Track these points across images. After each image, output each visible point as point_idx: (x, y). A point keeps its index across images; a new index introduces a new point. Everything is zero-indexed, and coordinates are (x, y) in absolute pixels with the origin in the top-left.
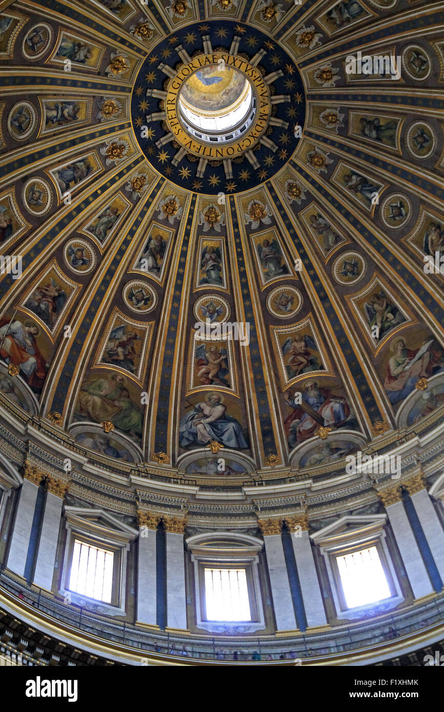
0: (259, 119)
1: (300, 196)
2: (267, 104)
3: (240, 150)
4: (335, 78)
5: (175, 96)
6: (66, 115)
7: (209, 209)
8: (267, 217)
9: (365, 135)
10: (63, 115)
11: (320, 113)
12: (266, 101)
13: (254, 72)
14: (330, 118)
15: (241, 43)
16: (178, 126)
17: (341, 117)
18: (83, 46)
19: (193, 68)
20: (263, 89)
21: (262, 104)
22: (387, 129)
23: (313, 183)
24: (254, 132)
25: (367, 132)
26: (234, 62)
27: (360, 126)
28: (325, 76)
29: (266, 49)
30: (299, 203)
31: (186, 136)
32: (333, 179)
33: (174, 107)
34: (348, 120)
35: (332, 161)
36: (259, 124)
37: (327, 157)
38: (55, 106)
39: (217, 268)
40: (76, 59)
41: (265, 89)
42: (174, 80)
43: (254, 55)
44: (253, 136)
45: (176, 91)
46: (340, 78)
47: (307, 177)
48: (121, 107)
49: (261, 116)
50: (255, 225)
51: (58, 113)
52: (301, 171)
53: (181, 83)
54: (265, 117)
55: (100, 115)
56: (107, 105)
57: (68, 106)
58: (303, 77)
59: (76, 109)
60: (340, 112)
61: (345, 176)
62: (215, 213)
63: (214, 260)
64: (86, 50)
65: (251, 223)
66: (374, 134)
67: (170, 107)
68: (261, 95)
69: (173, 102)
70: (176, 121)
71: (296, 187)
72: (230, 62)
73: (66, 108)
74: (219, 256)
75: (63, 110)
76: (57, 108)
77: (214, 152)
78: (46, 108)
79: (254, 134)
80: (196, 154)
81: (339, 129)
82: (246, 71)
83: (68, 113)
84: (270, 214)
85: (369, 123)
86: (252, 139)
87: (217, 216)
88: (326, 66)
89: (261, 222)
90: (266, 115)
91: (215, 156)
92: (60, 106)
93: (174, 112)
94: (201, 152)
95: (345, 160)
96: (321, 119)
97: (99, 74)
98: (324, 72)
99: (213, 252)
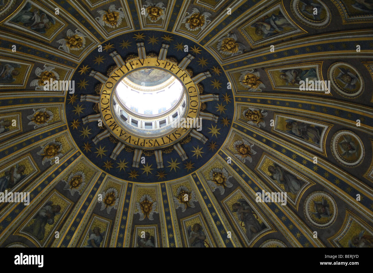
0: (114, 122)
1: (34, 121)
2: (120, 136)
3: (105, 92)
4: (103, 206)
5: (185, 82)
6: (265, 25)
7: (82, 44)
8: (37, 84)
9: (47, 204)
10: (269, 23)
11: (86, 175)
12: (123, 137)
13: (150, 145)
14: (77, 182)
15: (180, 158)
16: (162, 66)
17: (72, 191)
18: (295, 83)
19: (191, 110)
20: (134, 141)
21: (123, 132)
22: (41, 227)
23: (37, 139)
24: (109, 112)
25: (48, 207)
26: (169, 138)
27: (55, 204)
28: (110, 199)
29: (160, 170)
30: (28, 117)
31: (149, 65)
32: (29, 157)
33: (179, 75)
34: (67, 197)
35: (43, 163)
36: (111, 120)
37: (49, 160)
38: (282, 28)
39: (29, 24)
40: (293, 71)
41: (132, 143)
42: (196, 92)
43: (163, 158)
44: (106, 109)
45: (187, 86)
46: (101, 210)
47: (45, 135)
48: (221, 52)
49: (116, 125)
50: (38, 71)
51: (275, 24)
52: (53, 132)
53: (189, 94)
54: (112, 128)
55: (234, 37)
56: (235, 47)
57: (269, 32)
58: (120, 180)
59: (260, 32)
60: (76, 193)
61: (25, 168)
62: (75, 46)
63: (37, 24)
64: (289, 80)
65: (42, 68)
66: (43, 214)
67: (182, 73)
68: (130, 137)
69: (182, 78)
70: (168, 68)
71: (44, 122)
72: (172, 135)
73: (270, 30)
74: (38, 30)
75: (272, 27)
76: (279, 27)
77: (119, 73)
78: (290, 24)
79: (108, 111)
80: (130, 61)
81: (64, 184)
82: (156, 140)
83: (265, 27)
84: (38, 89)
85: (54, 214)
86: (105, 106)
87: (72, 46)
88: (116, 204)
89: (37, 78)
90: (113, 129)
91: (116, 72)
92: (277, 29)
93: (174, 72)
94: (128, 64)
95: (37, 177)
96: (81, 173)
97: (263, 68)
98: (114, 200)
99: (45, 27)
